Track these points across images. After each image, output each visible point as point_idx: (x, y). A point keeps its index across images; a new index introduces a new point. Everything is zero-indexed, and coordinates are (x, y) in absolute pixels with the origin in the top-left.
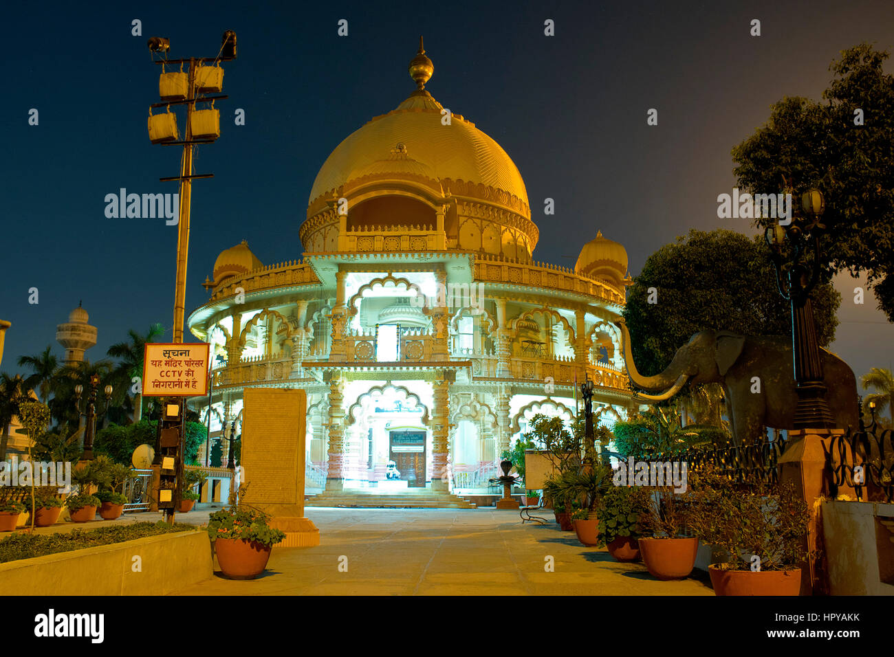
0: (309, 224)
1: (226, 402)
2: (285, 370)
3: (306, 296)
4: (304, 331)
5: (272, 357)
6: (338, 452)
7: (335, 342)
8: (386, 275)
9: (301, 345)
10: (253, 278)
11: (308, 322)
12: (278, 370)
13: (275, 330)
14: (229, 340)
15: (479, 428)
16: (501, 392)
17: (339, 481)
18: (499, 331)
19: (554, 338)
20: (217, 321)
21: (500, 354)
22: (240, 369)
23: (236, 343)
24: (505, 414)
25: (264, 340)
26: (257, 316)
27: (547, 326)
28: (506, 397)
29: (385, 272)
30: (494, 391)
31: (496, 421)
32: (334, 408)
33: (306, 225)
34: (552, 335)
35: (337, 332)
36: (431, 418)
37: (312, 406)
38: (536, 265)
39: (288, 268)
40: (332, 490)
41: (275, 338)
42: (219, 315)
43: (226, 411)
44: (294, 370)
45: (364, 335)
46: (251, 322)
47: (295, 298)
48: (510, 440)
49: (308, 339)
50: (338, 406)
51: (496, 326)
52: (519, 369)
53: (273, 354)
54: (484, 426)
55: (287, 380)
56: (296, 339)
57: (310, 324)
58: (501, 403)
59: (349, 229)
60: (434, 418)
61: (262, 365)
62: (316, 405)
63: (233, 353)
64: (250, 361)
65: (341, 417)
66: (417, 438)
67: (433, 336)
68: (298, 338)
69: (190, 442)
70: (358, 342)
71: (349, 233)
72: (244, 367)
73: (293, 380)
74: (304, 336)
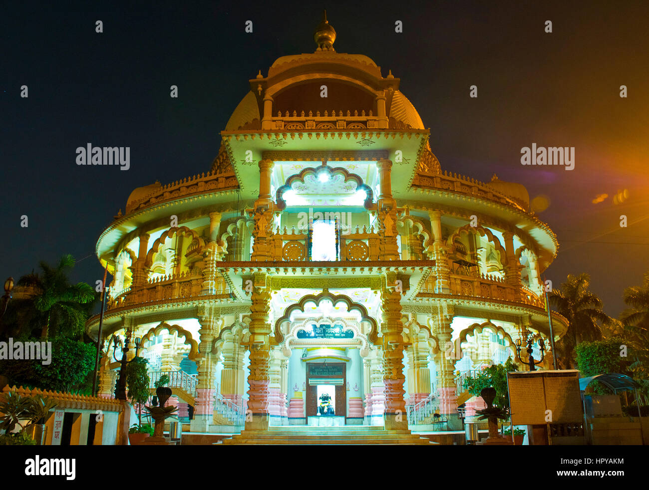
0: (222, 158)
1: (128, 329)
2: (194, 289)
3: (220, 207)
4: (217, 245)
5: (181, 276)
6: (261, 379)
7: (258, 240)
8: (320, 164)
9: (213, 260)
10: (163, 195)
11: (220, 237)
12: (185, 290)
13: (185, 251)
14: (134, 262)
15: (412, 356)
16: (442, 312)
17: (263, 417)
18: (436, 245)
19: (479, 262)
20: (125, 245)
21: (438, 270)
22: (145, 291)
23: (142, 265)
24: (448, 337)
25: (173, 264)
26: (165, 234)
27: (472, 249)
28: (448, 317)
29: (319, 160)
30: (434, 311)
31: (438, 345)
32: (256, 323)
33: (218, 160)
34: (477, 259)
35: (260, 229)
36: (380, 335)
37: (222, 331)
38: (467, 180)
39: (201, 180)
40: (255, 430)
41: (184, 260)
42: (126, 238)
43: (128, 337)
44: (204, 288)
45: (293, 234)
46: (159, 241)
47: (207, 210)
48: (455, 368)
49: (220, 254)
50: (262, 320)
51: (431, 241)
52: (459, 287)
53: (181, 273)
54: (418, 353)
55: (196, 298)
56: (207, 254)
57: (224, 238)
58: (442, 324)
59: (274, 114)
60: (385, 334)
61: (168, 285)
62: (229, 328)
63: (138, 275)
64: (155, 282)
65: (265, 334)
66: (335, 370)
67: (379, 234)
68: (210, 253)
69: (75, 366)
70: (287, 242)
71: (275, 118)
72: (148, 289)
73: (204, 298)
74: (216, 251)
